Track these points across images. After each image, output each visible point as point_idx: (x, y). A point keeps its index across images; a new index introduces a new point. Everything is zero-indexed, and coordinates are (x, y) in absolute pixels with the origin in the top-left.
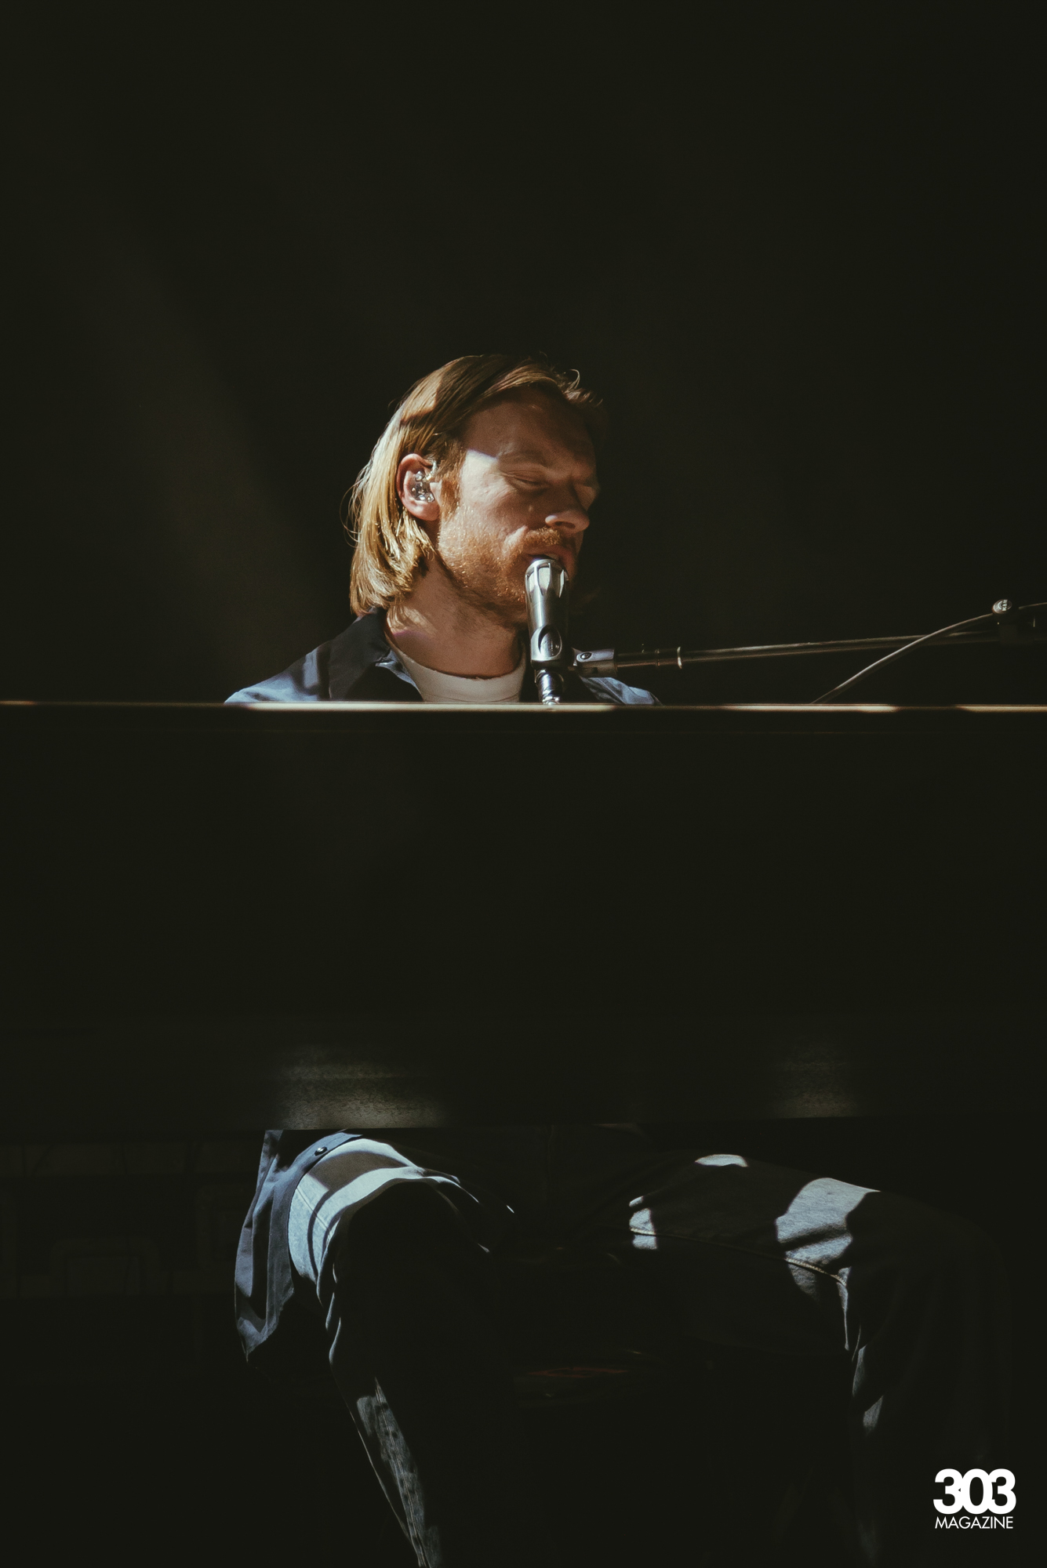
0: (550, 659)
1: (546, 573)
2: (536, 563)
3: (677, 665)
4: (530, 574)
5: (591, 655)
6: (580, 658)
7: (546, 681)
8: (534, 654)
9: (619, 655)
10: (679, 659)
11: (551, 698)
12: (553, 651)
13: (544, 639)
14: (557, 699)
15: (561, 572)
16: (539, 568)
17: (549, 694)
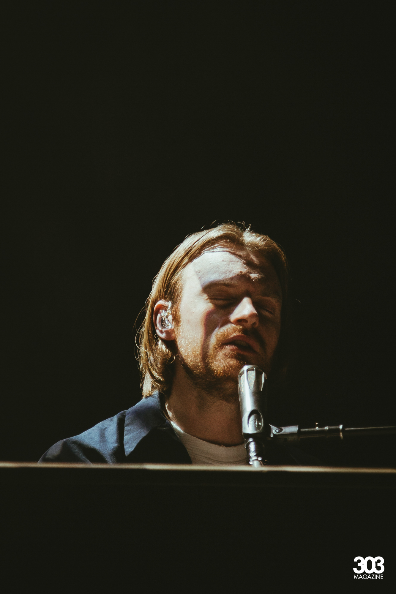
0: (255, 432)
1: (253, 374)
2: (246, 368)
3: (339, 436)
4: (241, 374)
5: (282, 429)
6: (275, 430)
7: (252, 447)
8: (245, 428)
9: (301, 430)
10: (341, 433)
11: (255, 458)
12: (258, 427)
13: (252, 418)
14: (260, 459)
15: (262, 374)
16: (248, 370)
17: (255, 456)
